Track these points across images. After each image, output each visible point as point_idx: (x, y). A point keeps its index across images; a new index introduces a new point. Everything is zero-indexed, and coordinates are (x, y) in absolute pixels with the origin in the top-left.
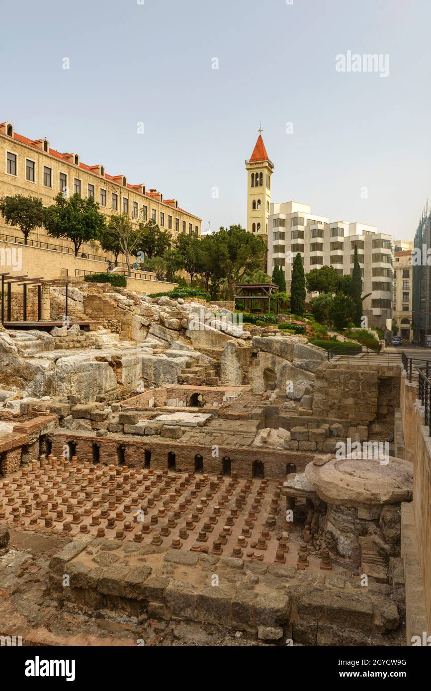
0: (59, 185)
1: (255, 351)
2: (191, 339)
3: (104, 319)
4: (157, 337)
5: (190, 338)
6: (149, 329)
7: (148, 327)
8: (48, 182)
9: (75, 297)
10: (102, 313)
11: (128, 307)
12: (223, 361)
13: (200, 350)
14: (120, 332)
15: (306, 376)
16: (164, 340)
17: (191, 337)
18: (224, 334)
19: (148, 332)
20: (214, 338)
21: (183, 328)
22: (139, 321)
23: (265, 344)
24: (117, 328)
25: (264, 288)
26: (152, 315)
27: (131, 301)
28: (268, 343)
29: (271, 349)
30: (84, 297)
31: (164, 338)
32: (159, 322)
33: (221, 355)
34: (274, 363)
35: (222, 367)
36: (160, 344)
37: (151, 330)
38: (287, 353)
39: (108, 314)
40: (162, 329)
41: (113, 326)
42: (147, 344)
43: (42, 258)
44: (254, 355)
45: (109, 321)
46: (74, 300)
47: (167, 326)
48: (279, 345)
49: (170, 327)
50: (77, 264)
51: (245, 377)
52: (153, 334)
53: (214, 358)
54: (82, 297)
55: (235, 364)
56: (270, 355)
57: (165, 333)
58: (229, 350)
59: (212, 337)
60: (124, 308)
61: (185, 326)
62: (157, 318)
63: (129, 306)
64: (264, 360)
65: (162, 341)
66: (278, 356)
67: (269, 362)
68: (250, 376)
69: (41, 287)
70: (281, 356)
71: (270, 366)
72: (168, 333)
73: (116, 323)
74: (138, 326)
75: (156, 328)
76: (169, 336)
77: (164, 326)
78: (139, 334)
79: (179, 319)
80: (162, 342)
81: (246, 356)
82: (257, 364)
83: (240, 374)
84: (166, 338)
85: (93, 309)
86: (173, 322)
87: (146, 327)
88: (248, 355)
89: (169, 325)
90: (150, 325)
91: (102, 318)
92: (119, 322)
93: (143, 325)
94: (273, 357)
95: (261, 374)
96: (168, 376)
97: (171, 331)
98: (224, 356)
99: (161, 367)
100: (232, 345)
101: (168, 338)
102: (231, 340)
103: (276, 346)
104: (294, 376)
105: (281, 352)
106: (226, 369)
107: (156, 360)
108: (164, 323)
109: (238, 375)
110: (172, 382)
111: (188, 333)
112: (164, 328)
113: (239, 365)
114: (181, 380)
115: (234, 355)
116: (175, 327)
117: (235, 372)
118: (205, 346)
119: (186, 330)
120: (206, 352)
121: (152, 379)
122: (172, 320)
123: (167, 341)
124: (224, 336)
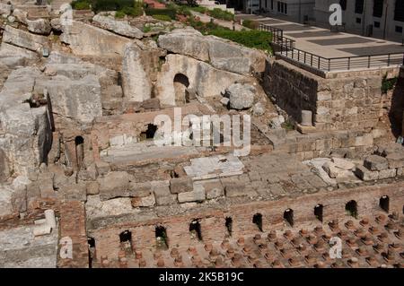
1: (163, 53)
2: (70, 46)
4: (18, 46)
5: (67, 44)
6: (2, 36)
16: (30, 50)
17: (69, 42)
18: (115, 35)
20: (102, 41)
21: (53, 29)
23: (174, 44)
28: (178, 43)
29: (181, 49)
31: (30, 47)
32: (16, 26)
33: (120, 64)
34: (185, 66)
36: (27, 56)
37: (6, 38)
38: (199, 52)
40: (24, 34)
44: (163, 58)
47: (33, 30)
48: (191, 43)
49: (38, 31)
51: (153, 88)
52: (10, 43)
53: (112, 69)
55: (140, 73)
56: (181, 57)
57: (30, 40)
58: (132, 56)
59: (100, 40)
61: (56, 27)
62: (11, 19)
64: (174, 64)
65: (28, 52)
66: (190, 56)
67: (181, 65)
68: (159, 85)
70: (192, 57)
71: (181, 71)
72: (35, 40)
75: (13, 34)
76: (37, 45)
77: (26, 30)
79: (46, 18)
81: (152, 61)
82: (167, 70)
83: (148, 85)
84: (33, 48)
86: (40, 24)
88: (155, 60)
89: (35, 29)
90: (2, 30)
94: (184, 59)
95: (171, 80)
96: (90, 105)
97: (39, 36)
98: (126, 64)
99: (77, 95)
100: (135, 50)
101: (37, 47)
102: (130, 43)
103: (188, 45)
104: (218, 79)
105: (194, 51)
106: (129, 81)
107: (68, 87)
108: (27, 25)
109: (144, 86)
110: (97, 113)
111: (64, 38)
112: (27, 33)
113: (145, 74)
114: (108, 108)
115: (138, 62)
116: (44, 30)
117: (141, 83)
118: (92, 53)
119: (58, 32)
120: (101, 62)
121: (66, 112)
122: (38, 21)
123: (34, 51)
124: (116, 37)
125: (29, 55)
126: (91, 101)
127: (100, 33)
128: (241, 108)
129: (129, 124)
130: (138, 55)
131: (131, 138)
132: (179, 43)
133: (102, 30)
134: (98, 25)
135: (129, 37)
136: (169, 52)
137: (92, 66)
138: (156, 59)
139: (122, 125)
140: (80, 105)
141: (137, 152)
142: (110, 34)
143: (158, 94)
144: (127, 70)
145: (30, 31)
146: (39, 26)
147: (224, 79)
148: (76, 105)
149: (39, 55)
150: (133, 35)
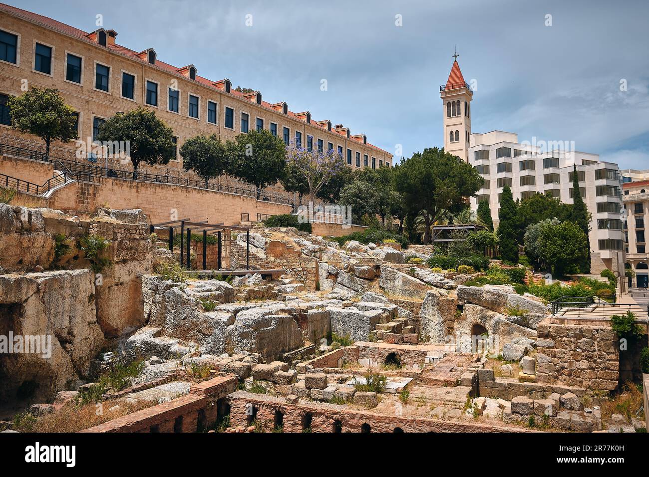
0: (241, 125)
1: (461, 303)
2: (386, 290)
3: (287, 267)
4: (346, 287)
5: (383, 288)
6: (337, 277)
7: (336, 276)
8: (229, 123)
9: (257, 244)
10: (285, 261)
11: (313, 254)
12: (422, 315)
13: (395, 302)
15: (525, 334)
16: (354, 290)
17: (385, 286)
18: (423, 283)
19: (335, 282)
20: (411, 288)
21: (376, 276)
22: (326, 268)
23: (472, 294)
24: (301, 277)
25: (468, 229)
26: (340, 263)
27: (317, 247)
28: (475, 294)
29: (479, 300)
30: (266, 243)
31: (353, 288)
32: (347, 270)
33: (420, 308)
34: (484, 317)
35: (422, 322)
36: (351, 295)
37: (339, 279)
38: (499, 305)
39: (292, 262)
40: (351, 277)
41: (297, 275)
42: (334, 295)
43: (222, 203)
44: (460, 308)
45: (293, 269)
46: (256, 247)
48: (489, 295)
49: (361, 276)
50: (258, 208)
51: (449, 334)
52: (341, 284)
53: (412, 311)
54: (264, 244)
55: (438, 319)
56: (479, 308)
57: (354, 283)
58: (430, 302)
59: (409, 286)
60: (309, 254)
62: (346, 265)
63: (315, 252)
64: (472, 313)
65: (352, 291)
66: (489, 309)
67: (478, 316)
68: (456, 332)
69: (222, 234)
70: (492, 309)
71: (479, 321)
72: (359, 282)
73: (300, 271)
74: (325, 275)
75: (344, 277)
76: (359, 286)
77: (354, 274)
78: (326, 284)
80: (352, 293)
81: (450, 309)
82: (464, 319)
83: (444, 331)
84: (356, 289)
85: (276, 257)
86: (364, 270)
87: (333, 276)
89: (359, 274)
90: (338, 273)
91: (285, 266)
92: (304, 271)
93: (330, 274)
94: (482, 311)
95: (468, 330)
97: (362, 280)
102: (434, 291)
103: (487, 297)
105: (492, 304)
106: (426, 324)
108: (354, 271)
109: (441, 331)
111: (381, 283)
112: (354, 277)
113: (442, 320)
115: (436, 308)
116: (367, 275)
120: (404, 304)
122: (362, 268)
123: (357, 291)
124: (423, 285)
127: (410, 280)
130: (436, 301)
134: (413, 275)
135: (436, 286)
136: (468, 302)
138: (454, 308)
142: (419, 281)
144: (424, 314)
145: (356, 276)
146: (362, 271)
150: (439, 285)
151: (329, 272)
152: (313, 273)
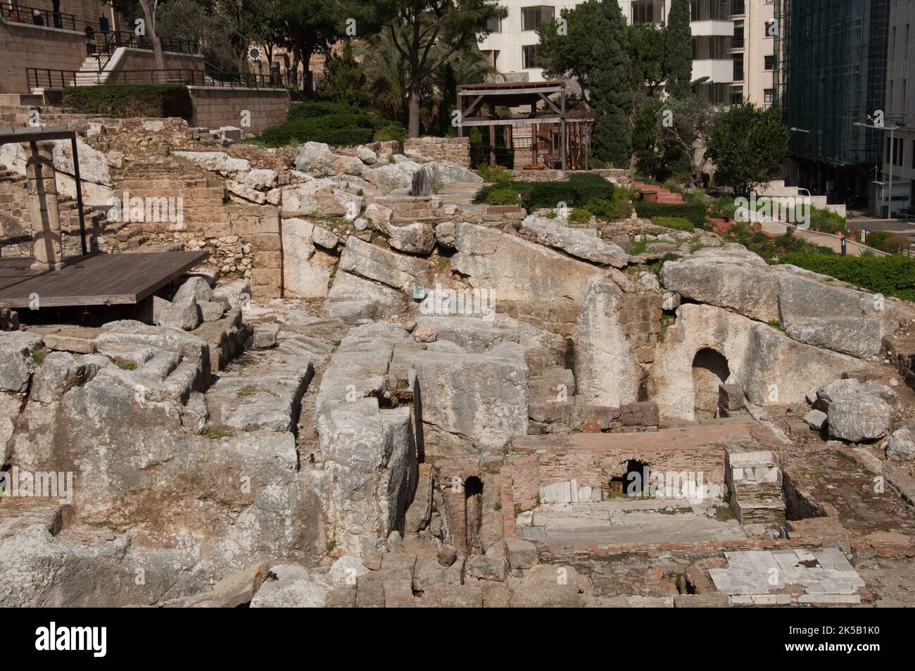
1: (669, 302)
2: (471, 280)
3: (191, 235)
4: (367, 278)
5: (464, 276)
6: (339, 256)
7: (334, 252)
11: (262, 195)
14: (247, 273)
16: (389, 286)
17: (468, 271)
18: (566, 259)
19: (336, 266)
20: (538, 271)
21: (438, 245)
22: (307, 234)
23: (700, 281)
24: (239, 260)
25: (544, 94)
26: (341, 216)
27: (268, 175)
28: (707, 280)
29: (715, 292)
30: (112, 167)
31: (388, 282)
32: (367, 237)
33: (574, 321)
34: (721, 332)
35: (583, 356)
36: (382, 299)
37: (346, 261)
38: (757, 302)
39: (204, 220)
40: (381, 254)
41: (224, 256)
44: (671, 313)
45: (208, 239)
47: (399, 247)
48: (737, 281)
49: (409, 247)
51: (645, 378)
52: (352, 272)
53: (556, 332)
54: (105, 169)
55: (618, 345)
56: (712, 311)
57: (390, 266)
58: (599, 306)
59: (533, 268)
60: (251, 197)
61: (446, 240)
62: (361, 224)
63: (265, 189)
64: (696, 325)
65: (386, 290)
66: (733, 310)
67: (711, 330)
68: (658, 372)
70: (741, 312)
71: (711, 342)
72: (402, 266)
73: (232, 244)
74: (305, 250)
75: (359, 253)
76: (403, 276)
77: (387, 245)
78: (309, 273)
79: (427, 221)
80: (385, 294)
81: (645, 318)
82: (678, 339)
83: (633, 371)
84: (395, 283)
86: (414, 233)
87: (328, 252)
88: (652, 316)
89: (404, 243)
90: (340, 244)
91: (182, 232)
92: (243, 242)
93: (319, 247)
94: (719, 316)
95: (687, 364)
96: (501, 410)
97: (409, 258)
98: (586, 322)
99: (477, 386)
100: (610, 291)
101: (403, 280)
102: (597, 276)
103: (730, 286)
104: (799, 367)
105: (743, 299)
106: (591, 359)
107: (459, 366)
108: (388, 237)
109: (623, 372)
110: (515, 427)
111: (459, 263)
112: (388, 252)
113: (627, 345)
114: (541, 417)
115: (614, 319)
116: (420, 246)
117: (618, 366)
118: (513, 296)
119: (448, 251)
120: (532, 315)
121: (451, 422)
122: (410, 227)
123: (398, 289)
124: (570, 263)
125: (386, 297)
126: (504, 398)
127: (535, 253)
128: (856, 438)
129: (585, 458)
130: (614, 304)
131: (588, 490)
132: (709, 279)
133: (541, 249)
134: (533, 237)
135: (598, 265)
136: (685, 300)
137: (514, 323)
138: (653, 313)
139: (570, 458)
140: (482, 408)
141: (599, 524)
142: (557, 256)
143: (655, 393)
144: (586, 334)
145: (393, 249)
146: (412, 237)
147: (814, 367)
148: (473, 407)
149: (407, 297)
150: (605, 260)
151: (315, 244)
152: (271, 249)
